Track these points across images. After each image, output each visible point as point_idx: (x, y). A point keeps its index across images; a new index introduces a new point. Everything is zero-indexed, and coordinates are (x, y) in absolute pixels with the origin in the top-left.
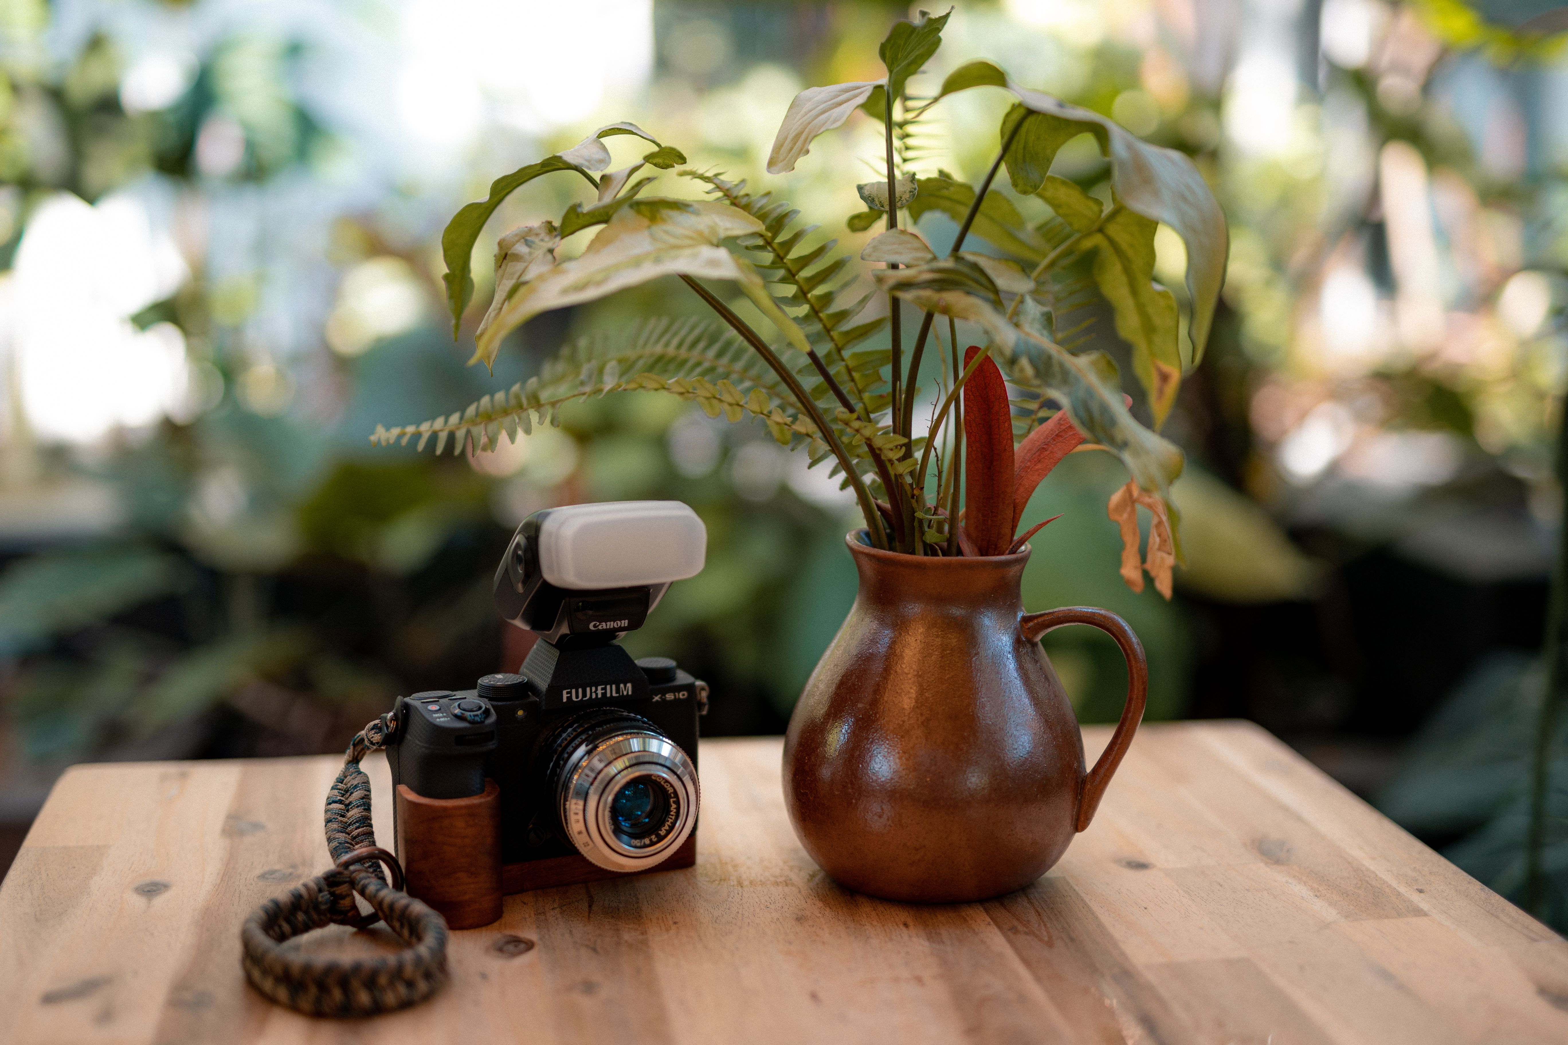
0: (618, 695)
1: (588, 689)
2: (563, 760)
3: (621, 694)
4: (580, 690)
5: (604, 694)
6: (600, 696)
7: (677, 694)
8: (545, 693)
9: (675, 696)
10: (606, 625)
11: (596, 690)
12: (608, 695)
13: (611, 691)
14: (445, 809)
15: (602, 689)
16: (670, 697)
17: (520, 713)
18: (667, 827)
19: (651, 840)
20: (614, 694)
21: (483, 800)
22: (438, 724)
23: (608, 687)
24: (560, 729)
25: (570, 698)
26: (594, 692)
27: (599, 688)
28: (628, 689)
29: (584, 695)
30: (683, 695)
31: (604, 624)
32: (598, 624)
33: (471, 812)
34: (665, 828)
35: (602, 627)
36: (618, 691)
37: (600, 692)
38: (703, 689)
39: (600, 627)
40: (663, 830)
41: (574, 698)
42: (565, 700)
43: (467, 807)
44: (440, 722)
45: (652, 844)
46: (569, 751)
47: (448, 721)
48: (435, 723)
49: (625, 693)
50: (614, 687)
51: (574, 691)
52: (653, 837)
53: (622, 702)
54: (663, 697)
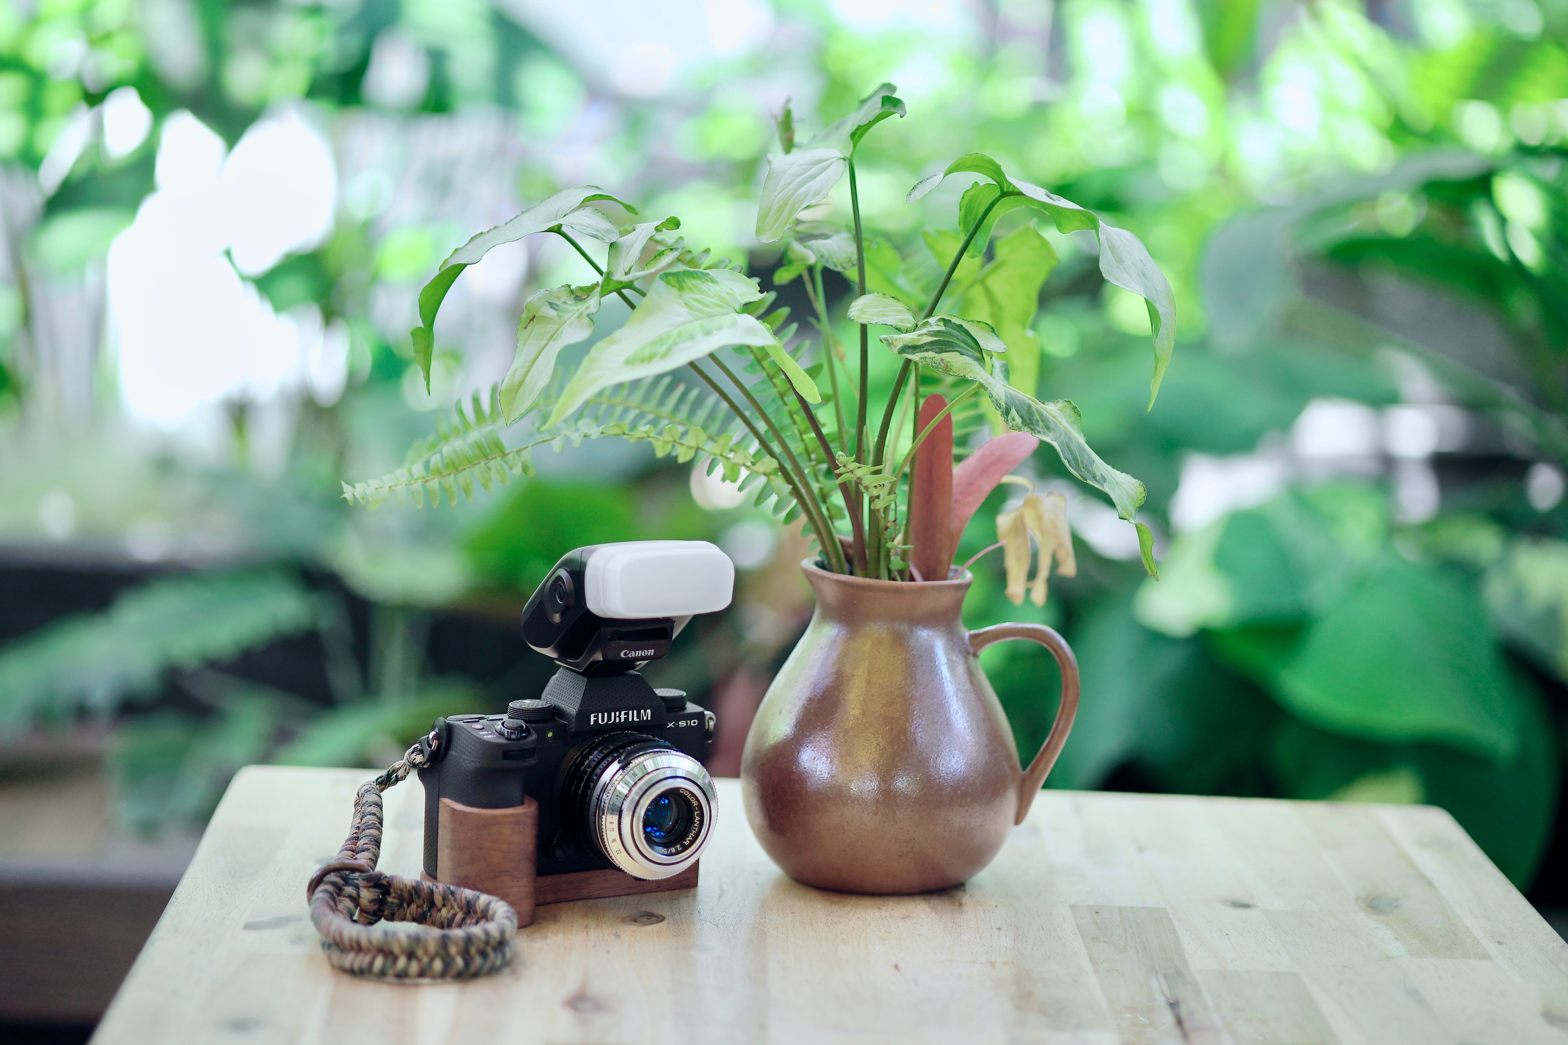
0: (638, 720)
1: (613, 714)
2: (596, 775)
3: (641, 719)
4: (606, 714)
5: (627, 719)
6: (622, 720)
7: (688, 722)
8: (575, 716)
9: (687, 723)
10: (635, 653)
11: (620, 714)
12: (630, 720)
13: (633, 716)
14: (494, 817)
15: (625, 714)
16: (682, 724)
17: (550, 735)
18: (690, 838)
19: (676, 849)
20: (635, 719)
21: (526, 810)
22: (486, 740)
23: (630, 712)
24: (588, 750)
25: (596, 721)
26: (618, 717)
27: (623, 713)
28: (647, 715)
29: (609, 718)
30: (694, 723)
31: (633, 652)
32: (628, 652)
33: (517, 821)
34: (689, 839)
35: (631, 655)
36: (639, 716)
37: (623, 716)
38: (711, 718)
39: (630, 656)
40: (688, 841)
41: (600, 722)
42: (592, 723)
43: (513, 815)
44: (488, 738)
45: (677, 853)
46: (602, 767)
47: (494, 737)
48: (484, 739)
49: (645, 718)
50: (635, 712)
51: (600, 715)
52: (678, 846)
53: (641, 726)
54: (677, 724)
